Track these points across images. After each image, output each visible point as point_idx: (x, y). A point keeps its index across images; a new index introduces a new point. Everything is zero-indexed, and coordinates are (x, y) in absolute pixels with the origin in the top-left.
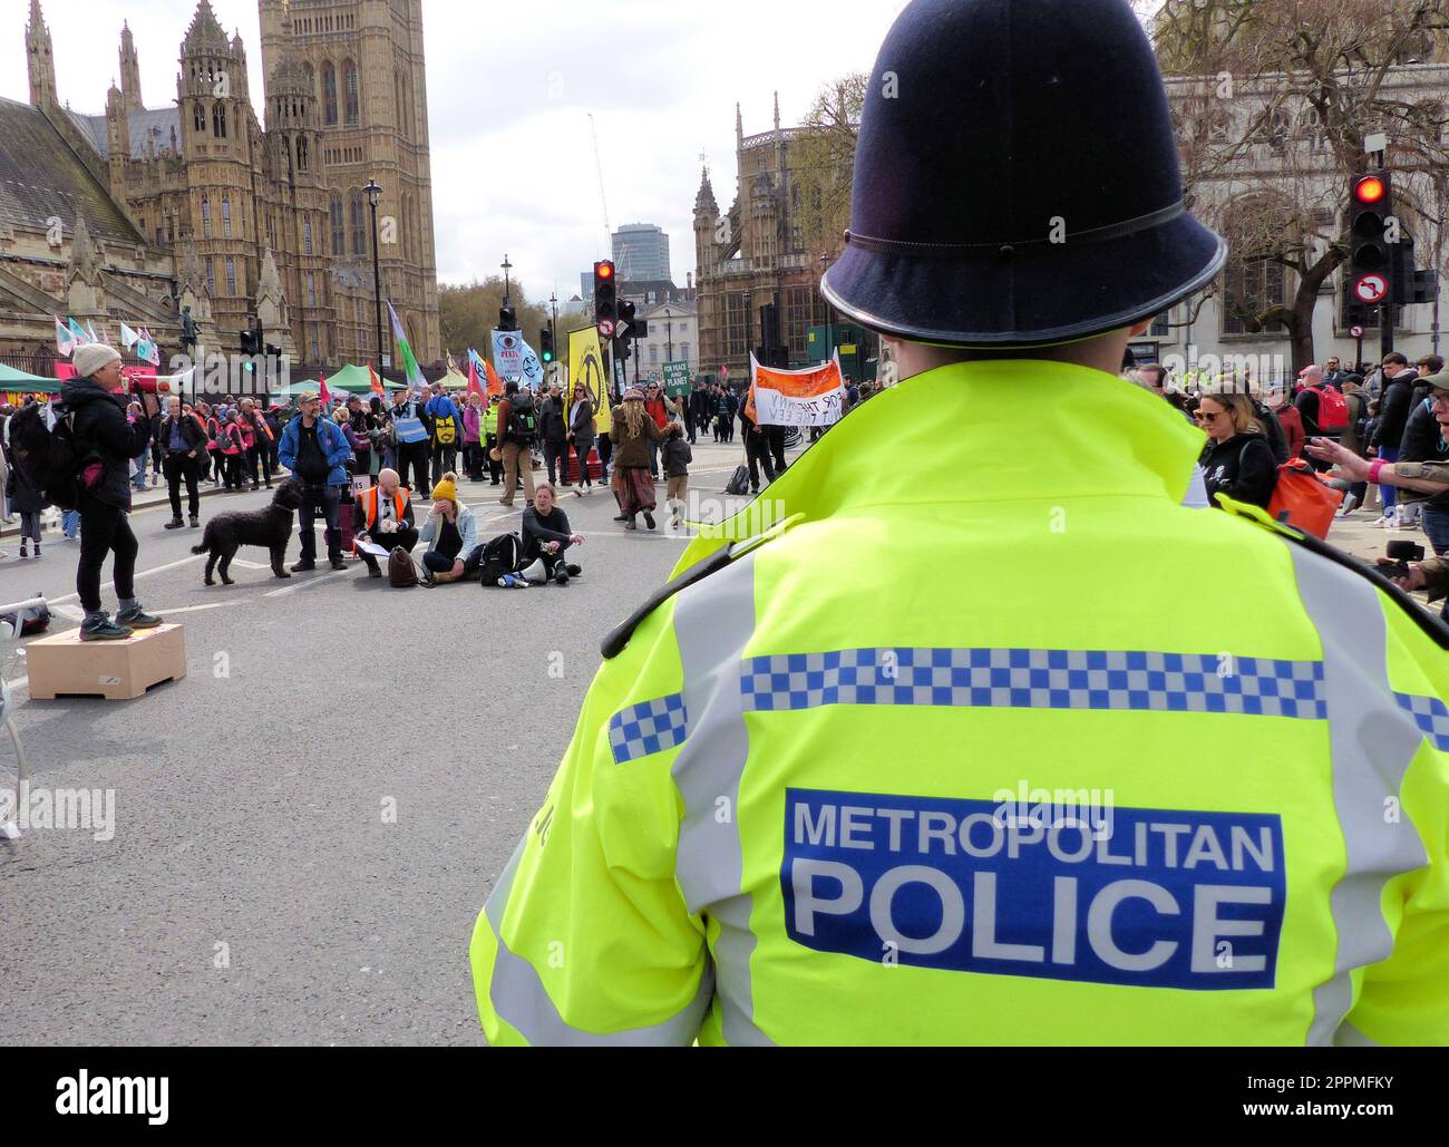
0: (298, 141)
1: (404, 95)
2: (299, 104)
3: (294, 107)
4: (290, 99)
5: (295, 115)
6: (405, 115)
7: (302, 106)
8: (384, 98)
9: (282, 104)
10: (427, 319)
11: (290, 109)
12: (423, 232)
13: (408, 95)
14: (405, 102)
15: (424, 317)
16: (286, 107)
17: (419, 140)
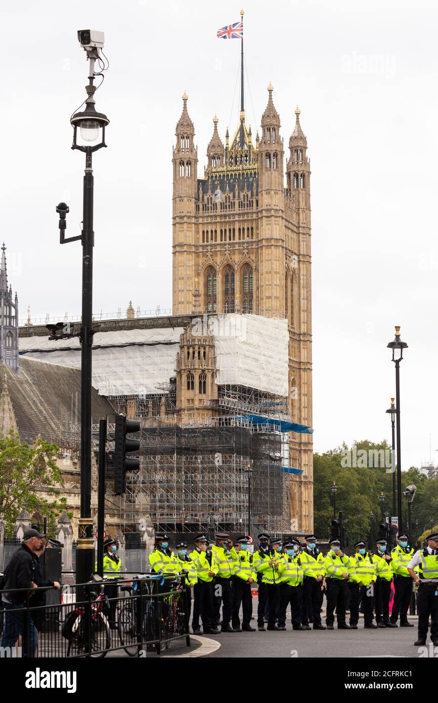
0: (200, 377)
1: (292, 290)
2: (202, 351)
3: (199, 353)
4: (197, 348)
5: (199, 359)
6: (292, 307)
7: (204, 353)
8: (276, 297)
9: (191, 350)
10: (303, 488)
11: (196, 355)
12: (303, 409)
13: (296, 289)
14: (292, 296)
15: (300, 487)
16: (194, 353)
17: (303, 329)
